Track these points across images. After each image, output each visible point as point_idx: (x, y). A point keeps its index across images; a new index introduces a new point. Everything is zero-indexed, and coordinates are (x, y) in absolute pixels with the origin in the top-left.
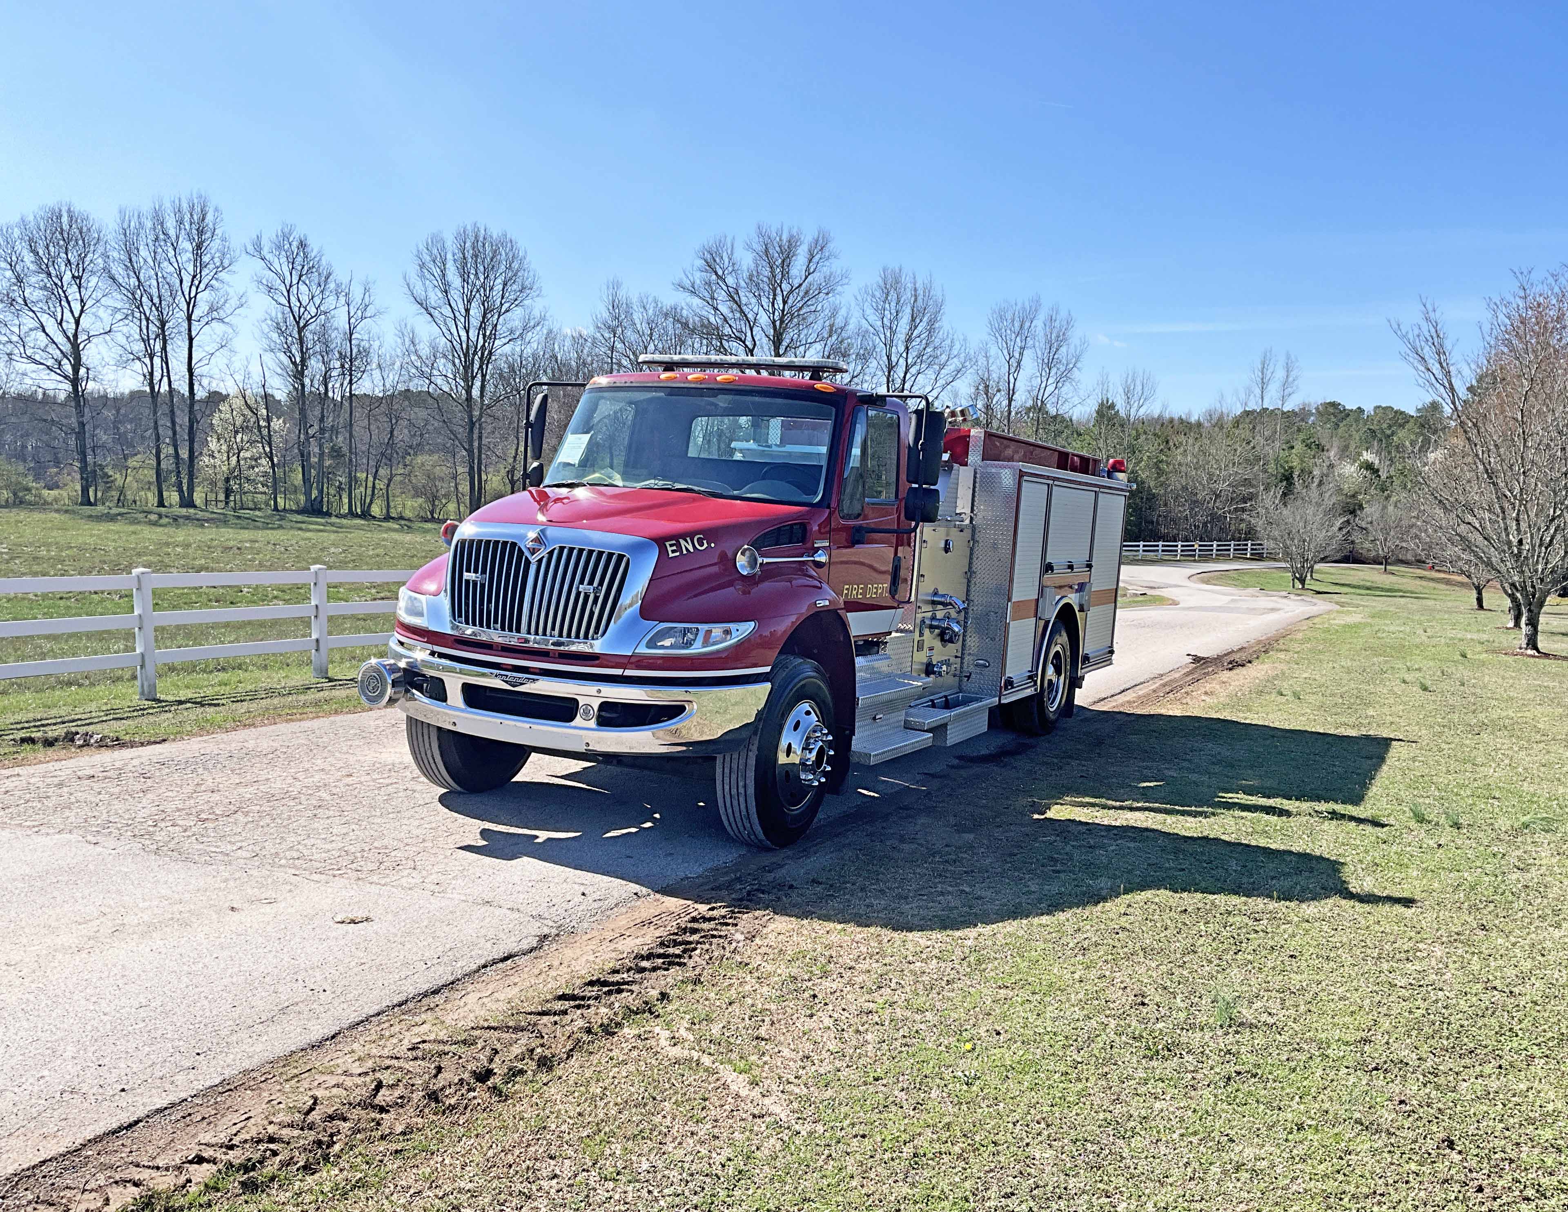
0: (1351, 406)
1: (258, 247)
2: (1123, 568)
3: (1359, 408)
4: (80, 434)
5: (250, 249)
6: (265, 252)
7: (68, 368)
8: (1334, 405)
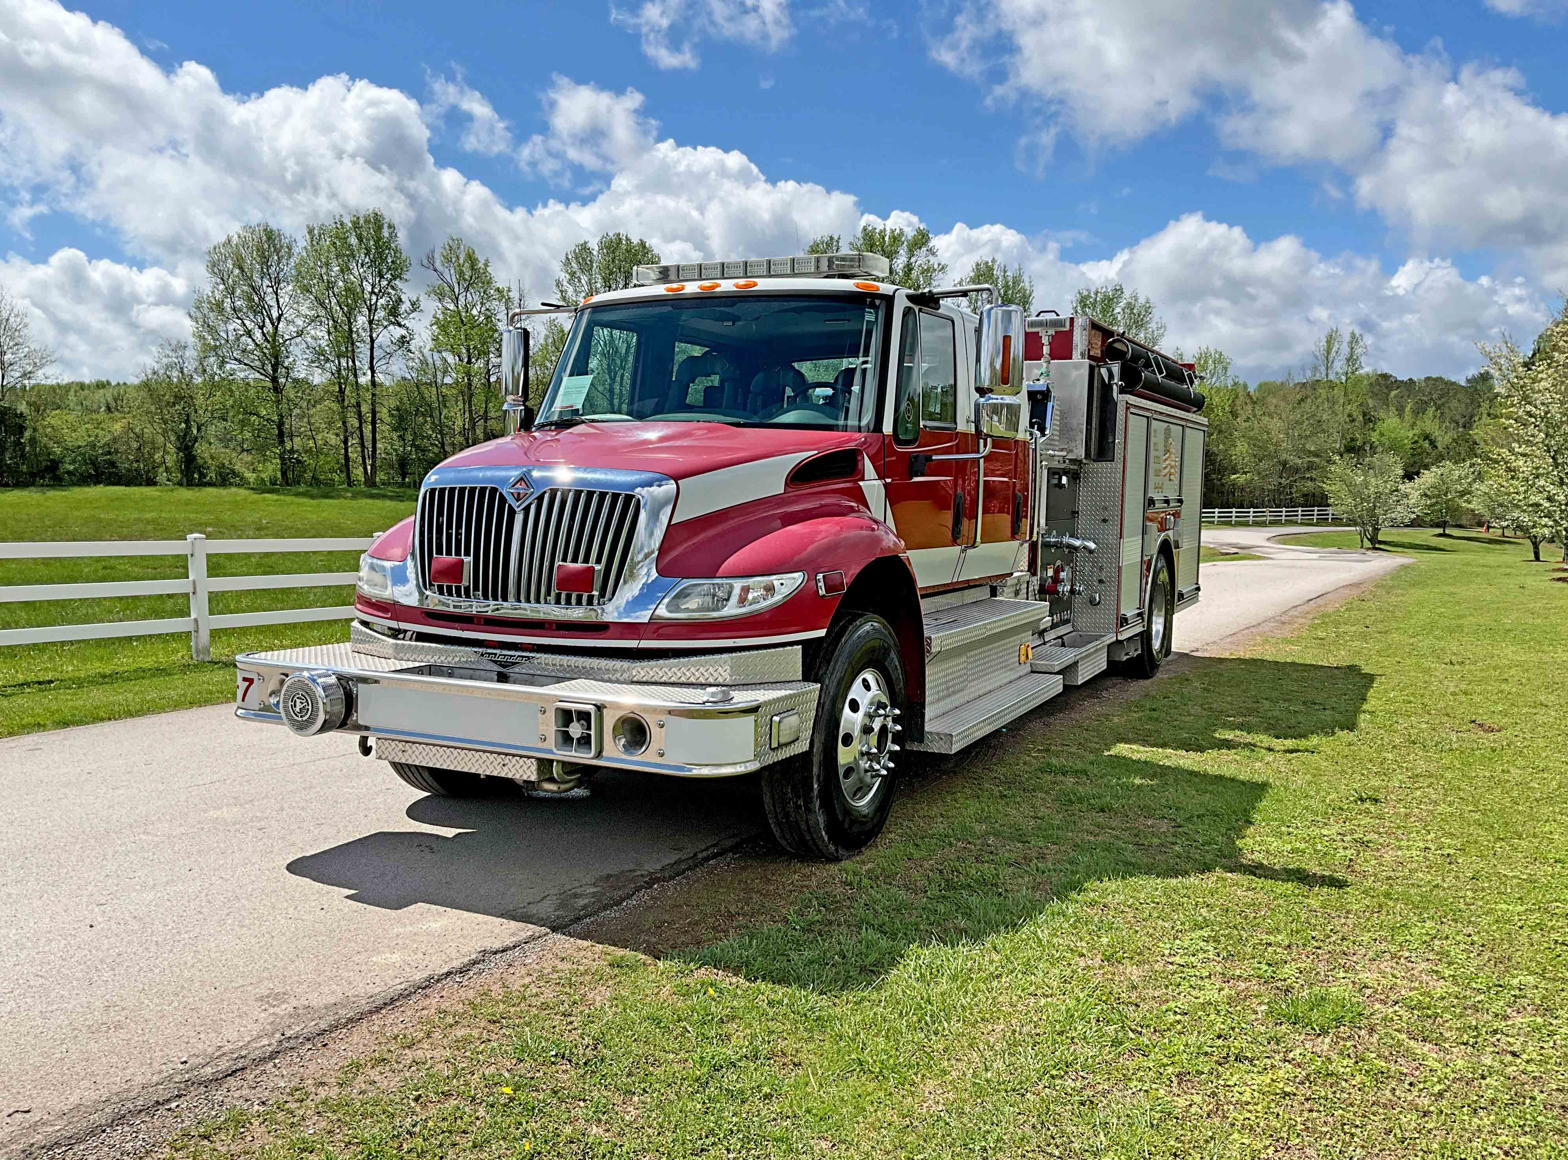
0: (1403, 377)
1: (431, 259)
2: (1204, 533)
3: (1410, 380)
4: (280, 425)
5: (425, 262)
6: (438, 264)
7: (269, 368)
8: (1385, 376)
